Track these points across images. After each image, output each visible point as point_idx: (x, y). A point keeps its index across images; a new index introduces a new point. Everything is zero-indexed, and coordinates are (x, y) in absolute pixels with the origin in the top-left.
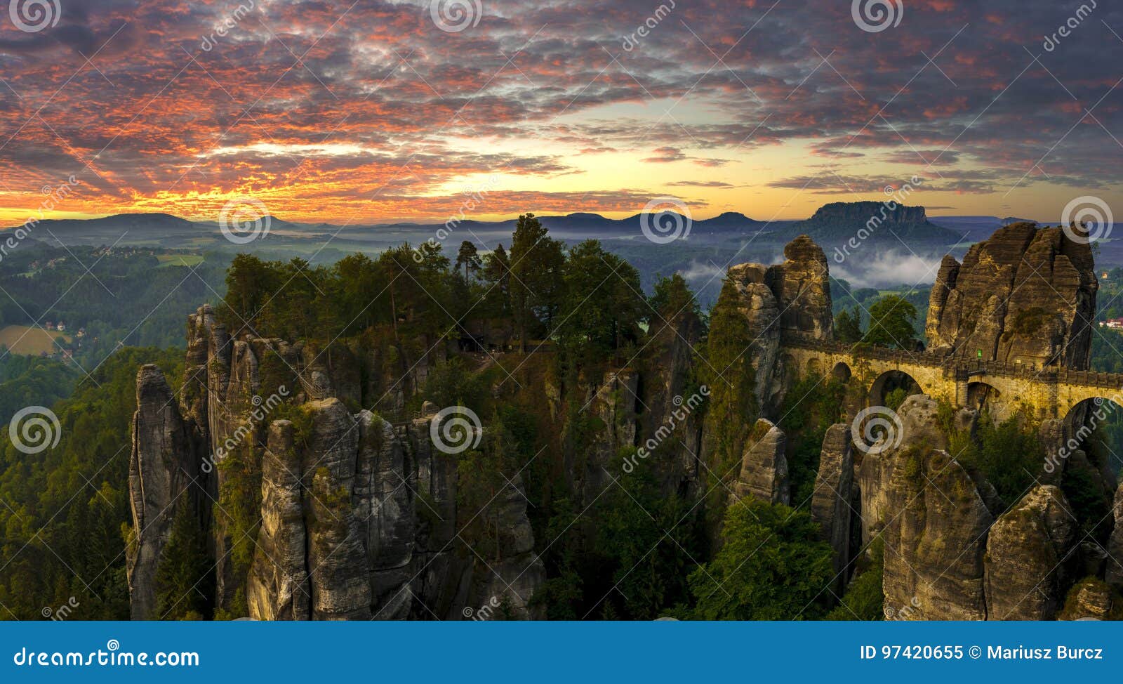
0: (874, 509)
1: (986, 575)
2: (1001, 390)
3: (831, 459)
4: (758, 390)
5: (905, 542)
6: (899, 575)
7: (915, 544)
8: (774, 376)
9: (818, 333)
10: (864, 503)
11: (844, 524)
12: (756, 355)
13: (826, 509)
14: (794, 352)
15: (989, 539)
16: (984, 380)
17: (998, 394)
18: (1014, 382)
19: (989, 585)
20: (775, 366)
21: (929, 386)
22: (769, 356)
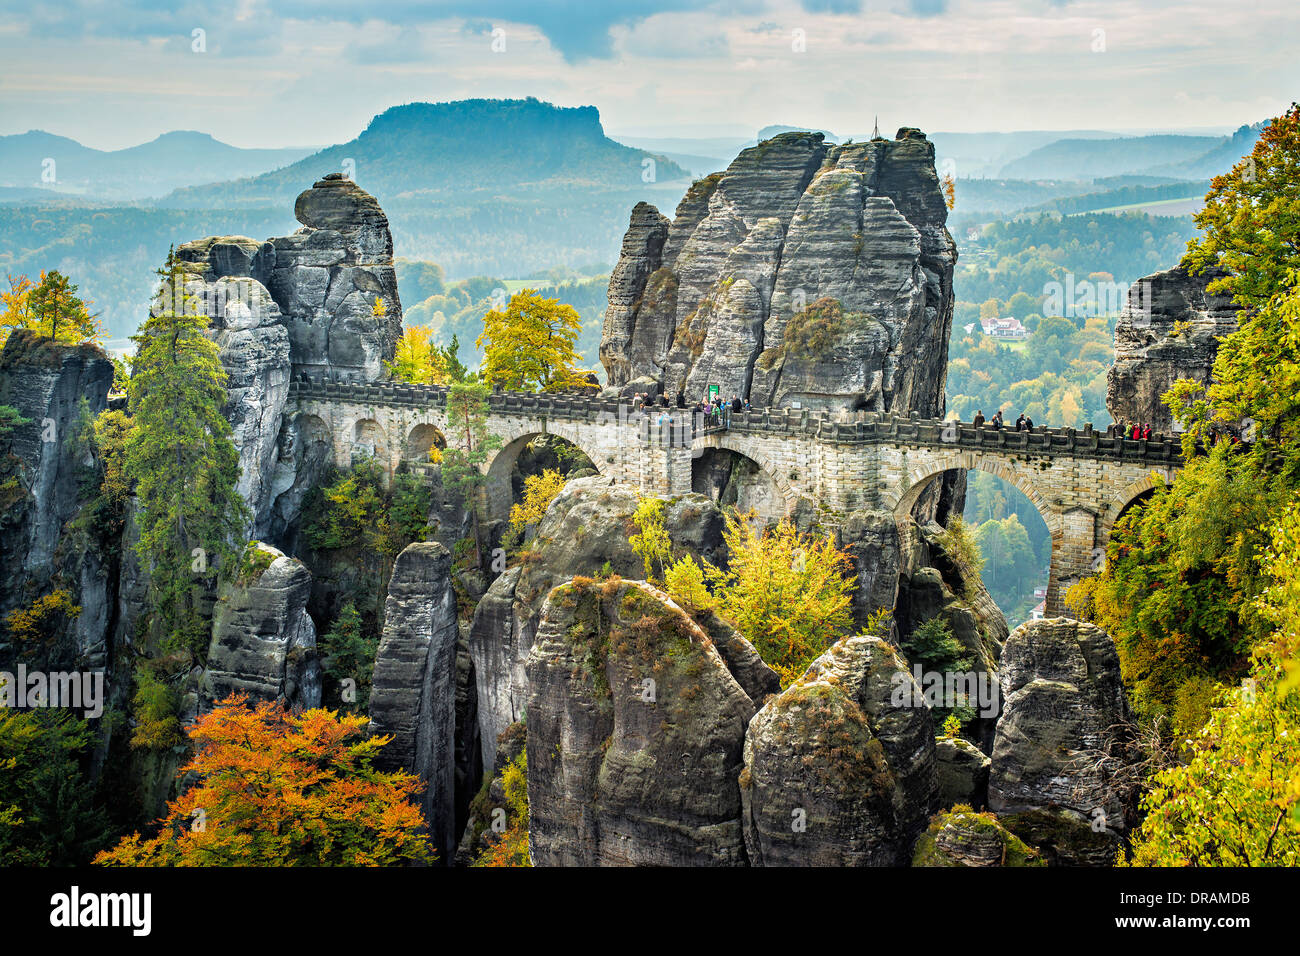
0: (504, 700)
1: (747, 812)
2: (761, 461)
3: (408, 611)
4: (246, 485)
5: (571, 762)
6: (561, 827)
7: (595, 763)
8: (279, 459)
9: (373, 368)
10: (483, 690)
11: (442, 735)
12: (239, 420)
13: (403, 707)
14: (322, 409)
15: (748, 745)
16: (727, 443)
17: (754, 467)
18: (788, 445)
19: (755, 830)
20: (281, 440)
21: (611, 461)
22: (267, 419)
